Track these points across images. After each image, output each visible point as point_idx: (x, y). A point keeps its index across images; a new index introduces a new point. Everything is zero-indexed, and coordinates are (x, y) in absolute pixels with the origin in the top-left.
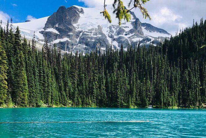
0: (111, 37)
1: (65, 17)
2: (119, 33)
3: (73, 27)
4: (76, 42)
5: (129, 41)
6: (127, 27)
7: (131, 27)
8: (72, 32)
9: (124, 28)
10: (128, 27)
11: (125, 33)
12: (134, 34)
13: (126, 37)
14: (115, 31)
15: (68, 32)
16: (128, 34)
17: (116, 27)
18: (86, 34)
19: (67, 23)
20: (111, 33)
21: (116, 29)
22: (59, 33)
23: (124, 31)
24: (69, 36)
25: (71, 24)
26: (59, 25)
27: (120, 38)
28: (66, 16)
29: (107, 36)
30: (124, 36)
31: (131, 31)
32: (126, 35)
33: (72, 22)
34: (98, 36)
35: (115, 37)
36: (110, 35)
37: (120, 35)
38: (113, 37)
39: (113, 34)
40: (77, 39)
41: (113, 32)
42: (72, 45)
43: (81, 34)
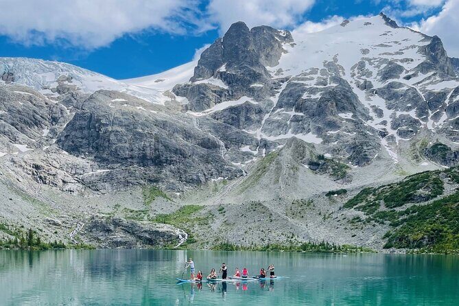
0: (366, 86)
1: (245, 46)
2: (386, 75)
3: (265, 70)
4: (270, 104)
5: (421, 93)
6: (407, 60)
7: (421, 59)
8: (262, 82)
9: (399, 63)
10: (412, 60)
11: (404, 74)
12: (432, 73)
13: (410, 83)
14: (375, 72)
15: (250, 82)
16: (414, 75)
17: (376, 63)
18: (296, 84)
19: (248, 60)
20: (364, 77)
21: (378, 67)
22: (226, 87)
23: (401, 69)
24: (251, 92)
25: (257, 63)
26: (228, 66)
27: (391, 86)
28: (247, 44)
29: (353, 85)
30: (401, 80)
31: (424, 68)
32: (408, 78)
33: (262, 60)
34: (328, 85)
35: (377, 85)
36: (362, 82)
37: (390, 81)
38: (371, 86)
39: (368, 79)
40: (272, 98)
41: (369, 74)
42: (260, 112)
43: (284, 85)
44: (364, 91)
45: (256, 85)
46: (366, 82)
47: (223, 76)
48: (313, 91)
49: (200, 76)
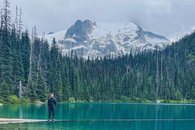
0: (119, 43)
1: (81, 29)
3: (88, 36)
4: (90, 48)
5: (134, 47)
6: (131, 35)
7: (136, 35)
8: (87, 41)
9: (129, 36)
10: (133, 35)
11: (130, 40)
12: (138, 40)
13: (132, 43)
14: (122, 38)
15: (83, 41)
16: (133, 41)
17: (122, 36)
18: (98, 42)
19: (82, 33)
20: (118, 40)
21: (123, 37)
22: (76, 42)
23: (129, 38)
24: (84, 44)
25: (85, 34)
26: (76, 35)
27: (126, 44)
28: (82, 28)
29: (115, 43)
30: (129, 42)
31: (136, 38)
32: (131, 41)
33: (86, 33)
34: (107, 43)
35: (122, 43)
36: (118, 42)
37: (126, 42)
38: (120, 43)
39: (120, 41)
40: (90, 46)
41: (120, 39)
42: (87, 51)
43: (94, 42)
44: (119, 45)
45: (85, 42)
46: (119, 42)
47: (74, 38)
48: (103, 45)
49: (67, 38)
